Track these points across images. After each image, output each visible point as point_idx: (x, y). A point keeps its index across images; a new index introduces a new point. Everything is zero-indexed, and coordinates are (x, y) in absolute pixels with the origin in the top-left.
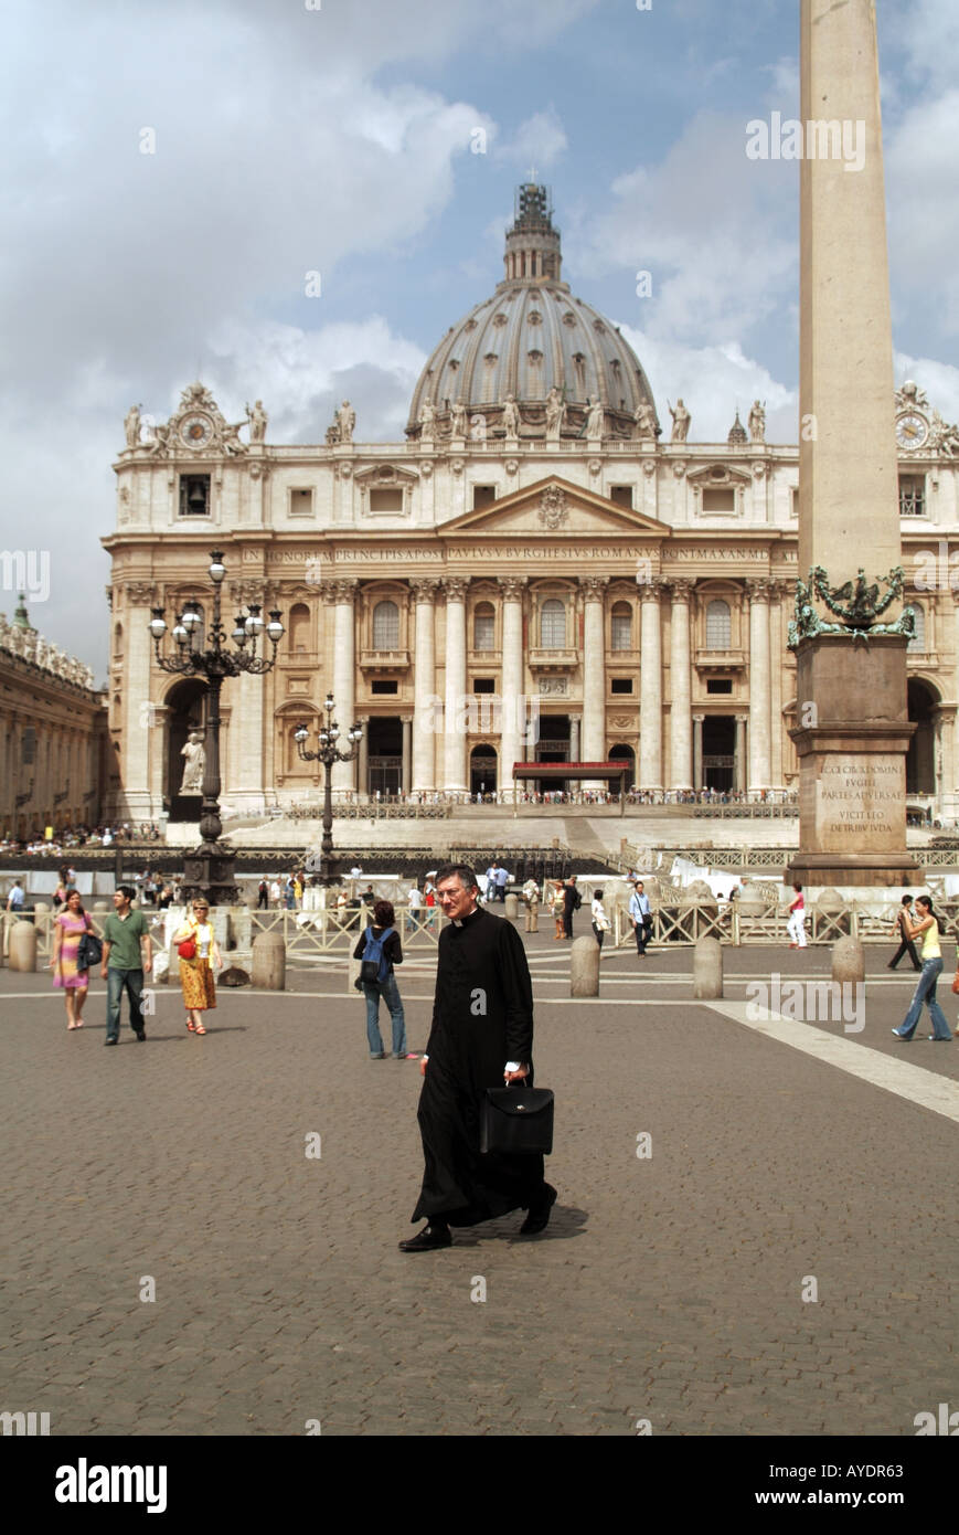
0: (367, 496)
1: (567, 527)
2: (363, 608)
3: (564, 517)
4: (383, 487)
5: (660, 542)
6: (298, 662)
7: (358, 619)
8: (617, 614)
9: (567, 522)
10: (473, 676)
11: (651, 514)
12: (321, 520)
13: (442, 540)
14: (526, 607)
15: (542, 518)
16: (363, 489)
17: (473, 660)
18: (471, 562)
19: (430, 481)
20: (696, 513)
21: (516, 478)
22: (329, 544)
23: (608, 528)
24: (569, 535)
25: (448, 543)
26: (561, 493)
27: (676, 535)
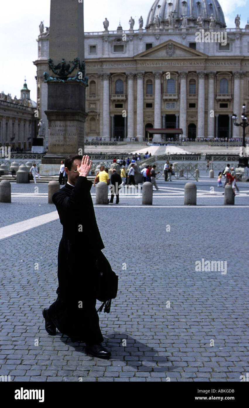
0: (113, 47)
1: (175, 56)
2: (112, 82)
3: (174, 53)
4: (118, 44)
5: (204, 60)
6: (92, 98)
7: (110, 85)
8: (191, 83)
9: (175, 54)
10: (145, 102)
11: (202, 51)
12: (99, 55)
13: (136, 60)
14: (162, 81)
15: (167, 53)
16: (111, 45)
17: (146, 98)
18: (145, 67)
19: (132, 42)
20: (217, 51)
21: (159, 41)
22: (101, 62)
23: (188, 56)
24: (175, 58)
25: (137, 61)
26: (173, 45)
27: (210, 58)
